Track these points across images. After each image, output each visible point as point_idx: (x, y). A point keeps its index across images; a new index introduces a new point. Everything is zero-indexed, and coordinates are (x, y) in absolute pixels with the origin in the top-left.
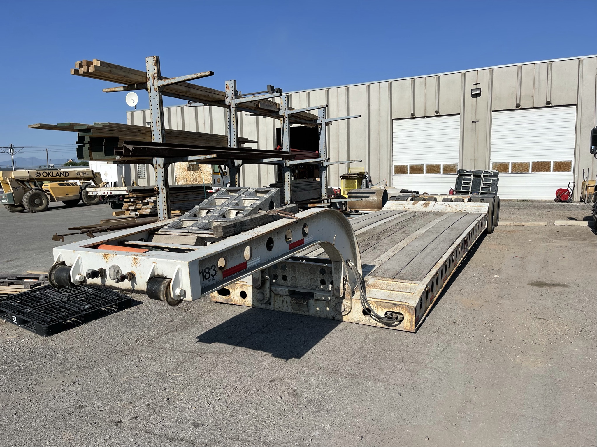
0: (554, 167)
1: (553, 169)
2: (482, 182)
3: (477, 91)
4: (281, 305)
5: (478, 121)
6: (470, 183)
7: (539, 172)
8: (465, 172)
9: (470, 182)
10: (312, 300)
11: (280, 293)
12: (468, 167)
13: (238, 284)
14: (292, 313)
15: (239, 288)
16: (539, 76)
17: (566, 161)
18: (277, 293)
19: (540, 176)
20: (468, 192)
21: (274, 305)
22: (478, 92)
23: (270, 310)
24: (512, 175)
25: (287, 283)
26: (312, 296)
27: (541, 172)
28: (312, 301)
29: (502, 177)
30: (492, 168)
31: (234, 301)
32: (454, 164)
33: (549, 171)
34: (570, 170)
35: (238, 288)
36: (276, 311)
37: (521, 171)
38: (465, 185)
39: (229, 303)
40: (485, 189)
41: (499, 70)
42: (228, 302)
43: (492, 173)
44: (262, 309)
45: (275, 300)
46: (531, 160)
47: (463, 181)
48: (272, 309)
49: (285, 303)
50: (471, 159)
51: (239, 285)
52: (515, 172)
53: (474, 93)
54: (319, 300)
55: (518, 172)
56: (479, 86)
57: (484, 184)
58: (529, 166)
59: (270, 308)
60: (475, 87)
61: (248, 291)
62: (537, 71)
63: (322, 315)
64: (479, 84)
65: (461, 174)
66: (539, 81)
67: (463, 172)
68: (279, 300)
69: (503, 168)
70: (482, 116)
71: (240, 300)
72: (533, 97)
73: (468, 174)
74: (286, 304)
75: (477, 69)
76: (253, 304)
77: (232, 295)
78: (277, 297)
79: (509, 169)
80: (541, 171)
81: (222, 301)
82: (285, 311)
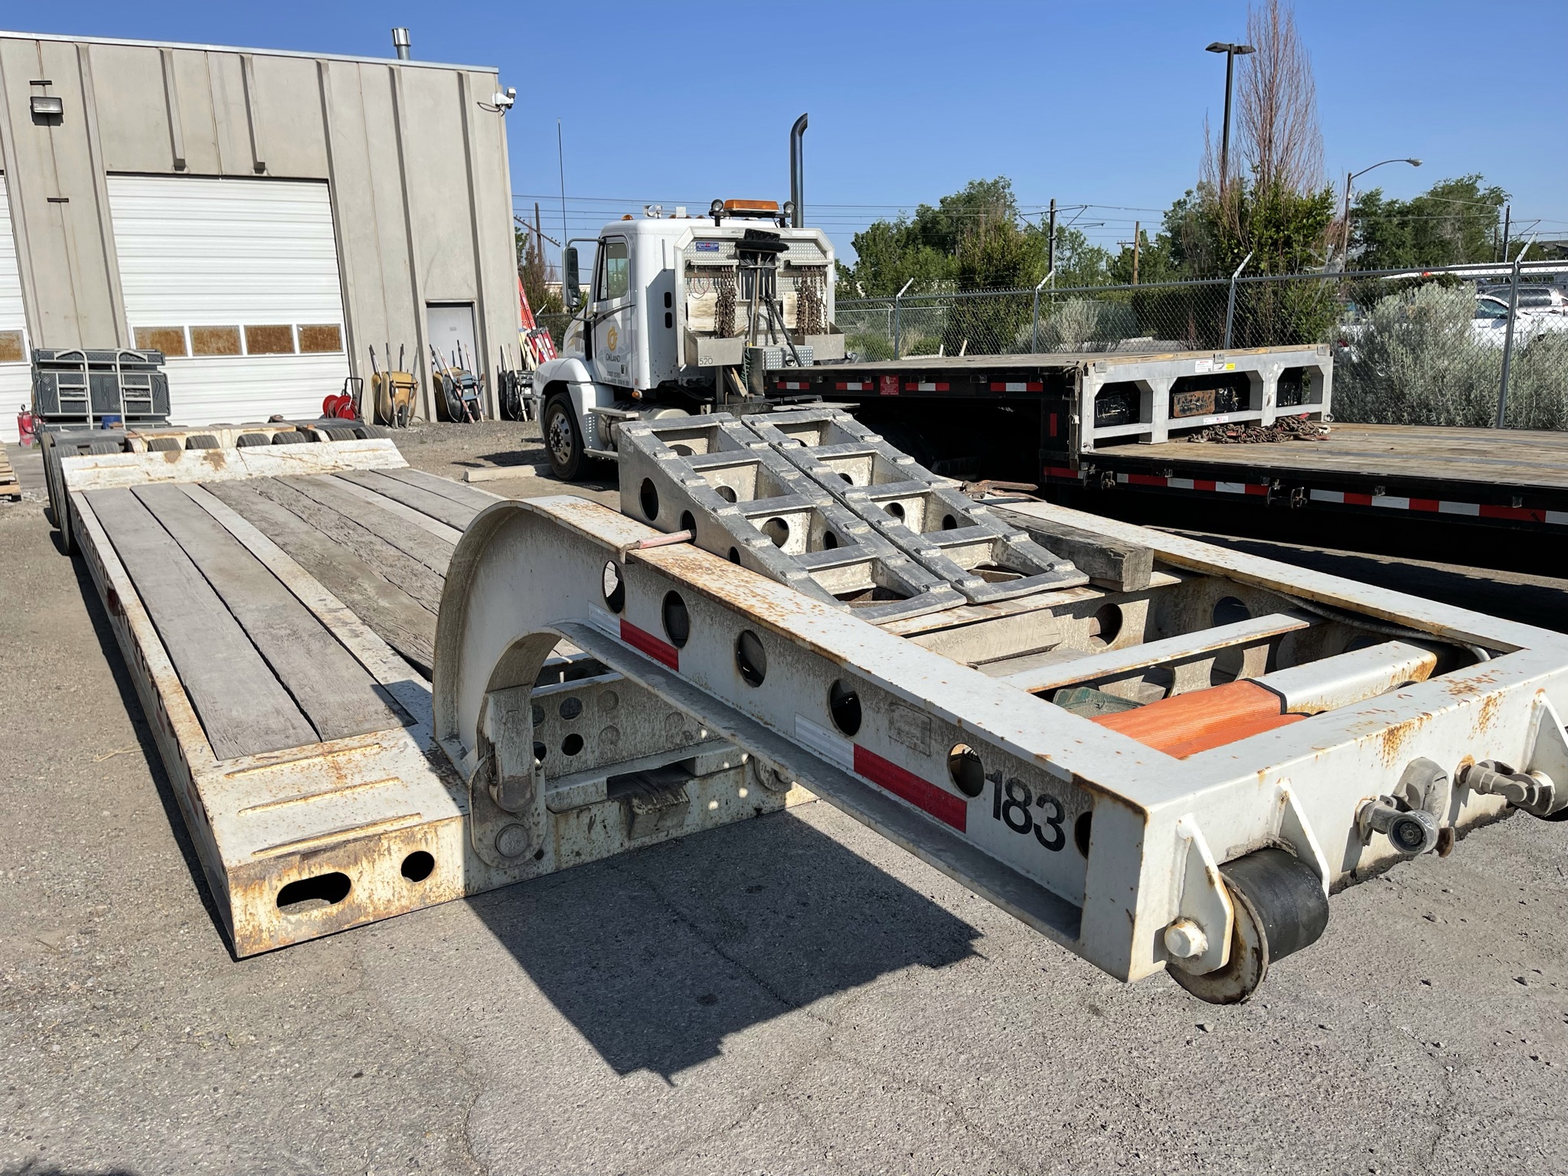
0: (300, 340)
1: (301, 346)
2: (120, 386)
3: (48, 105)
4: (584, 842)
5: (67, 200)
6: (82, 390)
7: (267, 355)
8: (56, 355)
9: (82, 386)
10: (691, 782)
11: (578, 801)
12: (61, 343)
13: (386, 832)
14: (628, 852)
15: (394, 848)
16: (223, 87)
17: (327, 326)
18: (565, 807)
19: (271, 364)
20: (83, 419)
21: (557, 852)
22: (53, 109)
23: (539, 877)
24: (197, 363)
25: (583, 758)
26: (684, 769)
27: (272, 355)
28: (692, 787)
29: (172, 369)
30: (137, 342)
31: (371, 909)
32: (10, 333)
33: (292, 350)
34: (340, 349)
35: (389, 849)
36: (567, 870)
37: (220, 352)
38: (66, 395)
39: (346, 927)
40: (135, 407)
41: (104, 51)
42: (340, 925)
43: (146, 357)
44: (507, 886)
45: (561, 832)
46: (242, 321)
47: (59, 386)
48: (549, 871)
49: (598, 827)
50: (66, 317)
51: (394, 834)
52: (205, 353)
53: (39, 109)
54: (711, 775)
55: (213, 353)
56: (51, 91)
57: (127, 390)
58: (239, 338)
59: (540, 871)
60: (38, 91)
61: (442, 842)
62: (214, 71)
63: (724, 817)
64: (50, 83)
65: (43, 363)
66: (226, 104)
67: (50, 355)
68: (574, 829)
69: (169, 342)
70: (76, 185)
71: (405, 893)
72: (216, 144)
73: (69, 364)
74: (602, 832)
75: (34, 36)
76: (467, 886)
77: (359, 893)
78: (567, 821)
79: (185, 347)
80: (272, 351)
81: (305, 933)
82: (599, 856)
